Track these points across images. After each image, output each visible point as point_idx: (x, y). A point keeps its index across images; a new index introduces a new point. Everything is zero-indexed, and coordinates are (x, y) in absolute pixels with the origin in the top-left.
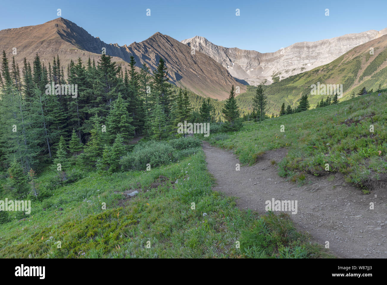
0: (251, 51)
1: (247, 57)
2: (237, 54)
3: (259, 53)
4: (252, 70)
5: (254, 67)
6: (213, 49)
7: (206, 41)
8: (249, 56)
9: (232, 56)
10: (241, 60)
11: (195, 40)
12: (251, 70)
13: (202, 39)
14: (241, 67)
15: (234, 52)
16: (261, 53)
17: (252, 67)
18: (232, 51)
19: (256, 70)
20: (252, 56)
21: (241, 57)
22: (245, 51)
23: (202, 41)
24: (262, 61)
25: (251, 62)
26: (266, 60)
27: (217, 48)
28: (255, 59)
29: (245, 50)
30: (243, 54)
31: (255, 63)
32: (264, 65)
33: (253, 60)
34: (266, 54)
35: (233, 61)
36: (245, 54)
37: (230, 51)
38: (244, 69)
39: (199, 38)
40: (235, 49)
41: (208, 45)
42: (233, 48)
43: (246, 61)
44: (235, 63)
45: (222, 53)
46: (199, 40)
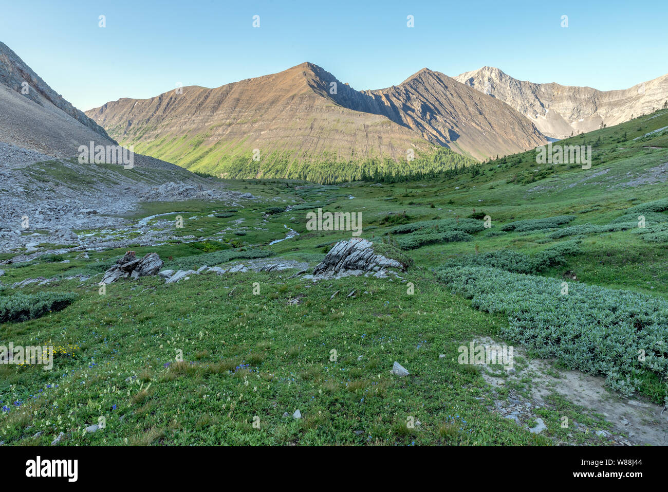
0: (582, 88)
1: (573, 98)
2: (555, 93)
3: (596, 90)
4: (582, 120)
5: (585, 116)
6: (512, 86)
7: (501, 74)
8: (577, 96)
9: (545, 97)
10: (561, 104)
11: (482, 74)
12: (580, 121)
13: (494, 71)
14: (562, 115)
15: (549, 91)
16: (600, 92)
17: (582, 115)
18: (545, 89)
19: (589, 121)
20: (583, 97)
21: (562, 99)
22: (571, 88)
23: (493, 75)
24: (601, 105)
25: (579, 107)
26: (610, 104)
27: (519, 85)
28: (588, 101)
29: (570, 86)
30: (566, 94)
31: (589, 110)
32: (605, 112)
33: (584, 103)
34: (610, 93)
35: (547, 106)
36: (571, 94)
37: (543, 89)
38: (566, 118)
39: (490, 70)
40: (553, 86)
41: (504, 80)
42: (548, 84)
43: (571, 105)
44: (550, 110)
45: (528, 93)
46: (489, 73)
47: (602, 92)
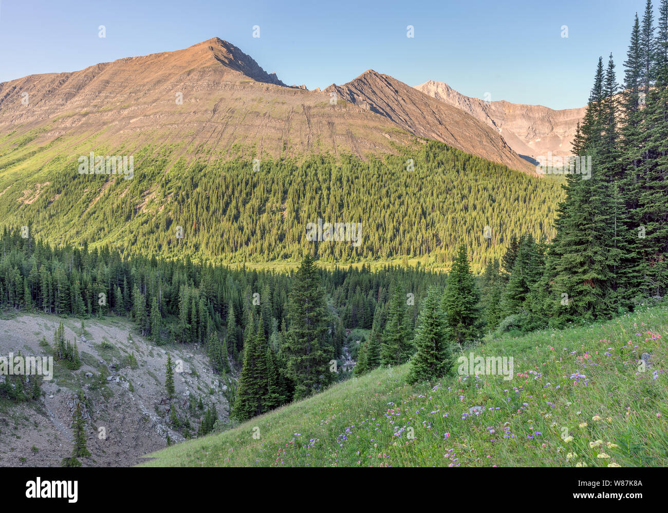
0: (534, 106)
1: (526, 116)
2: (507, 112)
3: (549, 109)
4: (539, 140)
5: (542, 136)
6: (461, 102)
7: (448, 89)
8: (531, 115)
9: (496, 116)
10: (514, 122)
11: (427, 88)
12: (537, 140)
13: (440, 86)
14: (517, 135)
15: (500, 109)
16: (553, 110)
17: (538, 135)
18: (495, 107)
19: (547, 141)
20: (537, 115)
21: (514, 117)
22: (522, 106)
23: (440, 90)
24: (557, 124)
25: (534, 126)
26: (566, 123)
27: (467, 101)
28: (542, 120)
29: (522, 104)
30: (518, 112)
31: (545, 129)
32: (562, 131)
33: (539, 122)
34: (564, 112)
35: (499, 125)
36: (524, 112)
37: (493, 107)
38: (522, 138)
39: (436, 84)
40: (503, 103)
41: (451, 95)
42: (498, 102)
43: (525, 124)
44: (503, 129)
45: (478, 111)
46: (435, 87)
47: (555, 111)
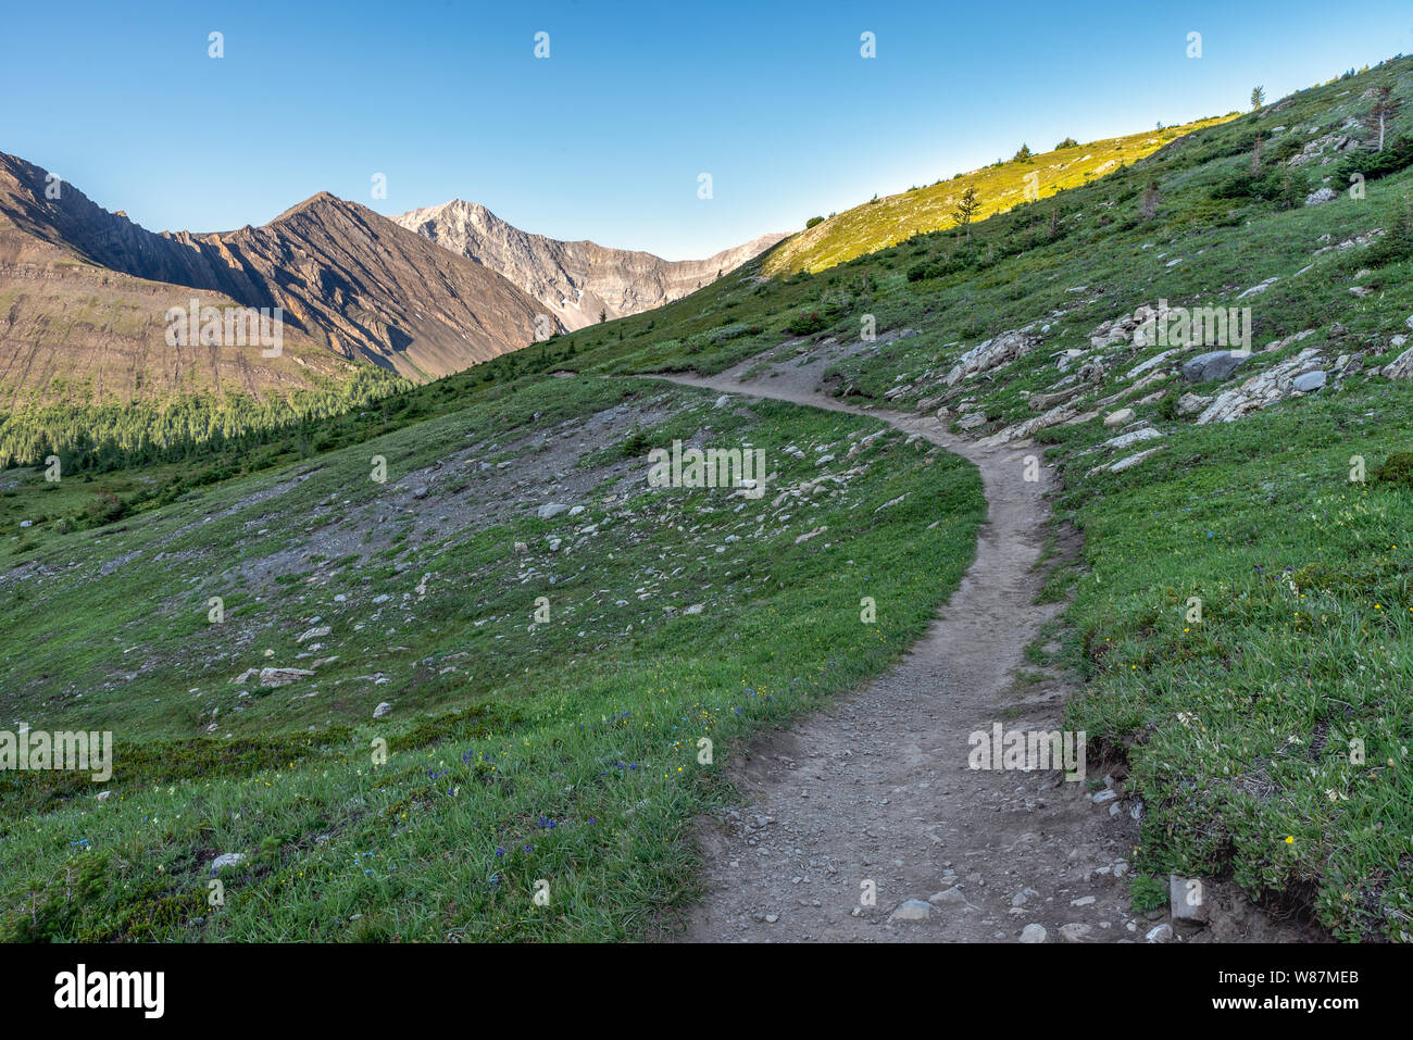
0: (636, 254)
1: (623, 271)
2: (592, 260)
3: (659, 259)
6: (513, 243)
7: (489, 218)
8: (630, 268)
9: (575, 268)
10: (604, 280)
11: (451, 215)
13: (474, 211)
14: (607, 302)
15: (581, 256)
16: (666, 262)
17: (640, 303)
18: (574, 252)
20: (639, 270)
21: (603, 271)
22: (617, 253)
23: (474, 219)
24: (668, 286)
25: (635, 288)
26: (683, 284)
27: (525, 241)
28: (647, 278)
29: (616, 248)
30: (609, 263)
31: (650, 293)
33: (642, 282)
34: (681, 265)
35: (580, 284)
36: (618, 263)
37: (570, 253)
38: (615, 308)
39: (466, 207)
40: (587, 246)
41: (495, 229)
42: (578, 243)
43: (620, 283)
44: (586, 291)
45: (543, 259)
46: (466, 214)
47: (668, 262)
